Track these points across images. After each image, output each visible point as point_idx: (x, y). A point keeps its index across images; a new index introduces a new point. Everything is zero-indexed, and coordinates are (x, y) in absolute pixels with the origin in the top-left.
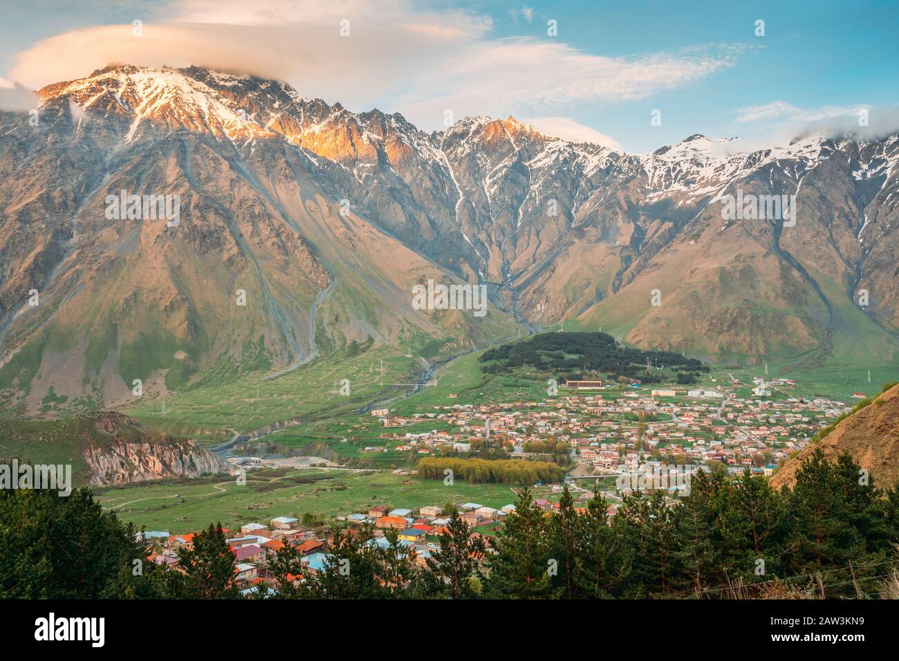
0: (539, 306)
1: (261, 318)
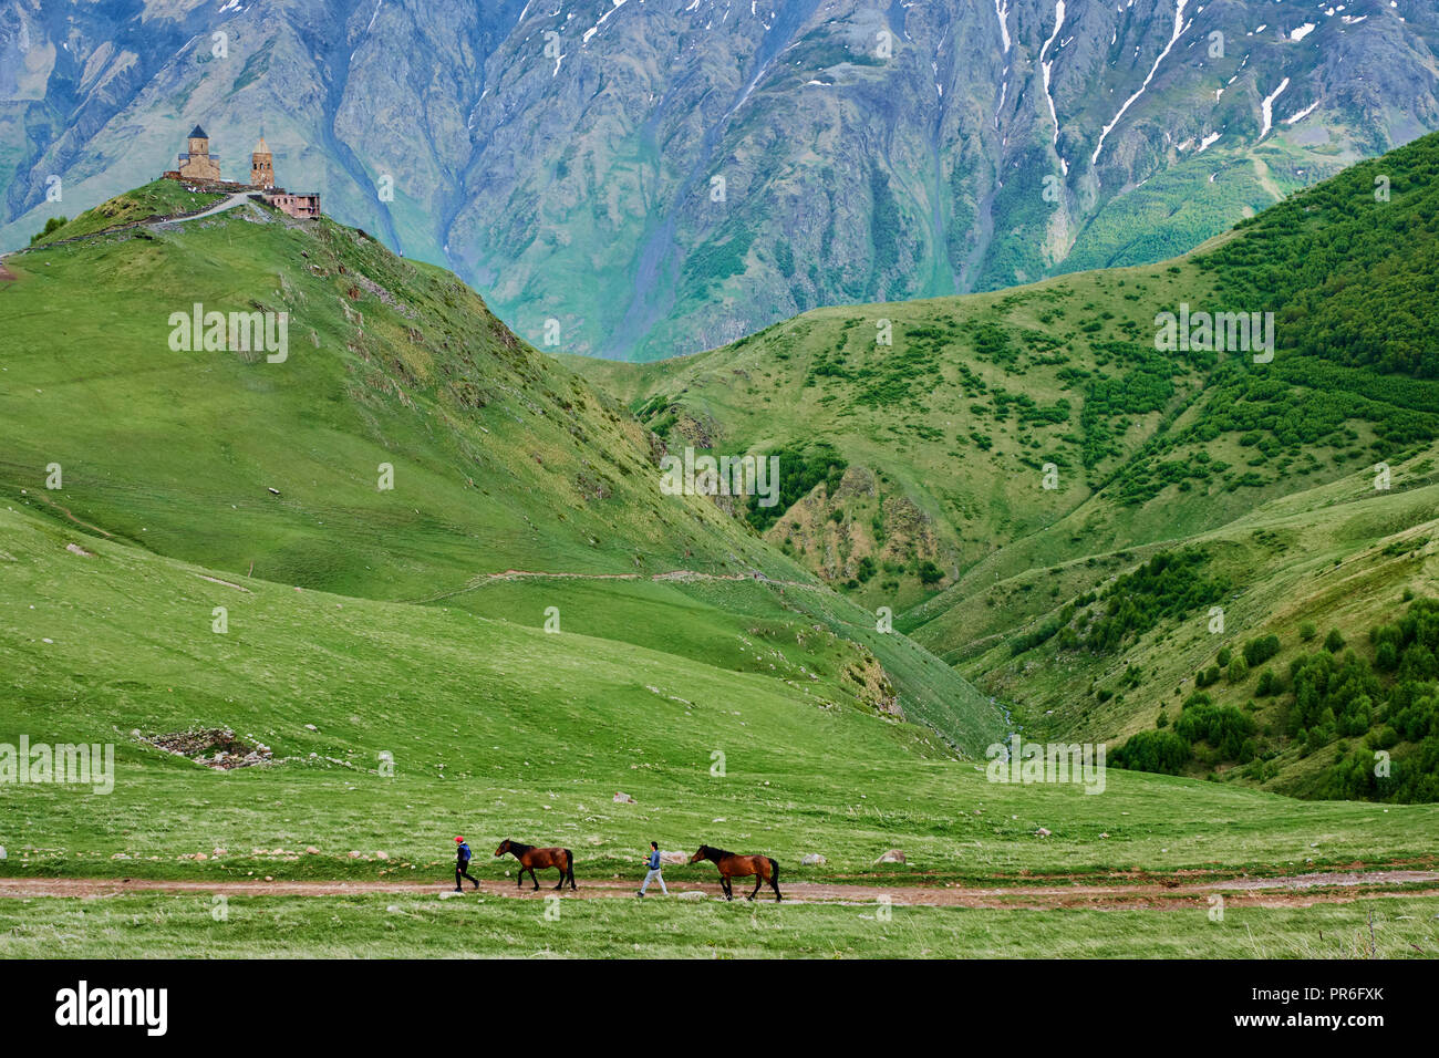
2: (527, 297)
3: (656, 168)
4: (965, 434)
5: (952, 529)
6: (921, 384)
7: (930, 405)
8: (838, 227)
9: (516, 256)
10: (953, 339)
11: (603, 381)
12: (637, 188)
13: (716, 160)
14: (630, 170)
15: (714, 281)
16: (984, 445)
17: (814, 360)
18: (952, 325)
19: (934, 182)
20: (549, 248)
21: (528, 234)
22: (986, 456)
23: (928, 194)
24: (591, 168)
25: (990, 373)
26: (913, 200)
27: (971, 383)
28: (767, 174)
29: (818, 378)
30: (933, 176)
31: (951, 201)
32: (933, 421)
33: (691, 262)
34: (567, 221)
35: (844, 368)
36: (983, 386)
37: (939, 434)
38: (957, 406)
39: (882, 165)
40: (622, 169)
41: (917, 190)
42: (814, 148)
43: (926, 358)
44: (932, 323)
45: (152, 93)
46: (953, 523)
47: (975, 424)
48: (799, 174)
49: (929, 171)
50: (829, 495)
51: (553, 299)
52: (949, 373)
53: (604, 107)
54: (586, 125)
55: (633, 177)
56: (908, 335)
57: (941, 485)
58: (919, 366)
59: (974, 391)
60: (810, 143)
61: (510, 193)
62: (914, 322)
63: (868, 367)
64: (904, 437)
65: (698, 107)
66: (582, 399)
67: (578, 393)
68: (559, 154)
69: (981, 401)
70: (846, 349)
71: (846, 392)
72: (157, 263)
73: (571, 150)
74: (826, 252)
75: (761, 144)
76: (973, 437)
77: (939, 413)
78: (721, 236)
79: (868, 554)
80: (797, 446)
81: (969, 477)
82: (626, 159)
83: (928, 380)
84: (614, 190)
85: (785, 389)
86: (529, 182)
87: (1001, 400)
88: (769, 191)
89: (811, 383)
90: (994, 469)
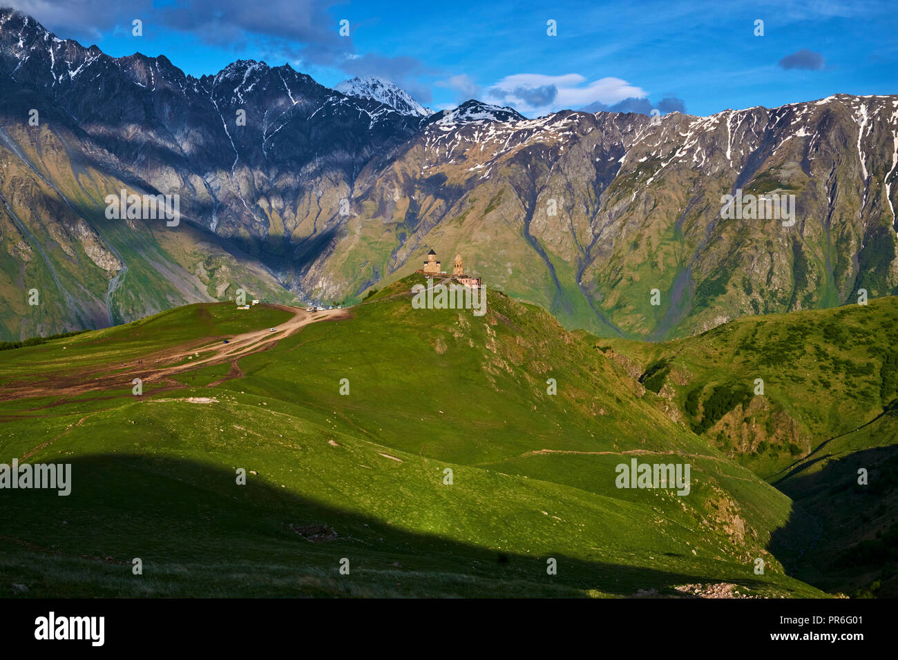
0: (320, 283)
1: (59, 312)
2: (618, 306)
3: (682, 243)
4: (816, 380)
5: (807, 428)
6: (794, 354)
7: (798, 365)
8: (776, 271)
9: (613, 287)
10: (813, 332)
11: (638, 351)
12: (673, 253)
13: (712, 238)
14: (668, 244)
15: (710, 297)
16: (827, 385)
17: (740, 342)
18: (812, 324)
19: (827, 246)
20: (629, 283)
21: (619, 276)
22: (827, 392)
23: (823, 252)
24: (650, 244)
25: (831, 349)
26: (815, 256)
27: (821, 354)
28: (738, 245)
29: (741, 352)
30: (826, 243)
31: (836, 256)
32: (800, 373)
33: (699, 289)
34: (638, 270)
35: (755, 346)
36: (827, 355)
37: (802, 380)
38: (812, 366)
39: (799, 238)
40: (665, 244)
41: (818, 250)
42: (762, 231)
43: (798, 341)
44: (801, 324)
45: (449, 217)
46: (808, 425)
47: (823, 375)
48: (754, 244)
49: (824, 241)
50: (744, 409)
51: (630, 307)
52: (809, 349)
53: (656, 215)
54: (647, 224)
55: (670, 248)
56: (789, 330)
57: (803, 406)
58: (794, 346)
59: (823, 358)
60: (760, 229)
61: (611, 257)
62: (793, 323)
63: (768, 346)
64: (784, 381)
65: (703, 213)
66: (603, 367)
67: (601, 364)
68: (634, 238)
69: (826, 363)
70: (757, 336)
71: (755, 358)
72: (408, 311)
73: (640, 236)
74: (769, 281)
75: (735, 230)
76: (821, 381)
77: (804, 369)
78: (715, 275)
79: (763, 440)
80: (729, 385)
81: (818, 402)
82: (668, 240)
83: (798, 353)
84: (661, 255)
85: (726, 357)
86: (620, 251)
87: (836, 362)
88: (739, 254)
89: (737, 354)
90: (831, 398)
